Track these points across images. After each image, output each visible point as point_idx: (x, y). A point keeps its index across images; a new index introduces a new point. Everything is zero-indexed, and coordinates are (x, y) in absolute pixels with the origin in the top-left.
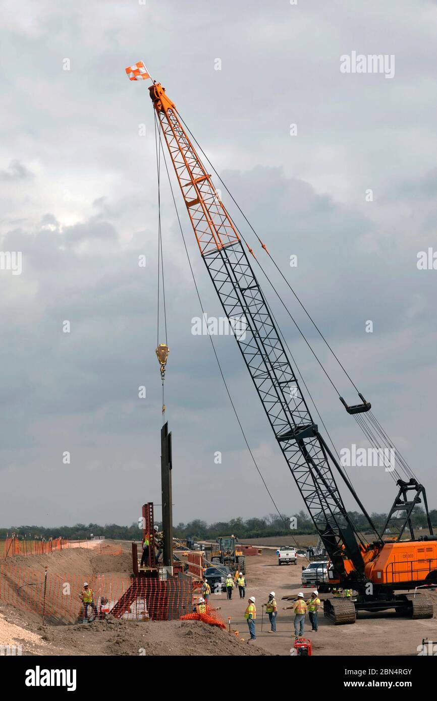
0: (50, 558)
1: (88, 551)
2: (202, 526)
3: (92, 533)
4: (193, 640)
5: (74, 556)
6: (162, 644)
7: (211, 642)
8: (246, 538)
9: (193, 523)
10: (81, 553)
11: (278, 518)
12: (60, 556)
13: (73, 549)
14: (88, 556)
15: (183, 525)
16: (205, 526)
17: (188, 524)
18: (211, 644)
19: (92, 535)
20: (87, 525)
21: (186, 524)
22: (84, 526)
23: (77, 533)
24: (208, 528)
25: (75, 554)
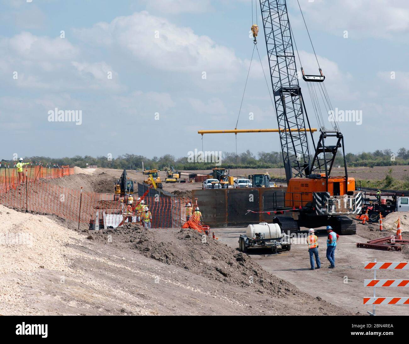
0: (64, 181)
1: (88, 176)
2: (171, 159)
3: (87, 163)
4: (191, 241)
5: (78, 179)
6: (173, 243)
7: (204, 243)
8: (205, 170)
9: (165, 157)
10: (83, 178)
11: (229, 155)
12: (70, 180)
13: (78, 174)
14: (89, 180)
15: (156, 158)
16: (174, 159)
17: (161, 158)
18: (204, 245)
19: (87, 164)
20: (83, 157)
21: (159, 157)
22: (81, 157)
23: (75, 162)
24: (175, 161)
25: (79, 179)
